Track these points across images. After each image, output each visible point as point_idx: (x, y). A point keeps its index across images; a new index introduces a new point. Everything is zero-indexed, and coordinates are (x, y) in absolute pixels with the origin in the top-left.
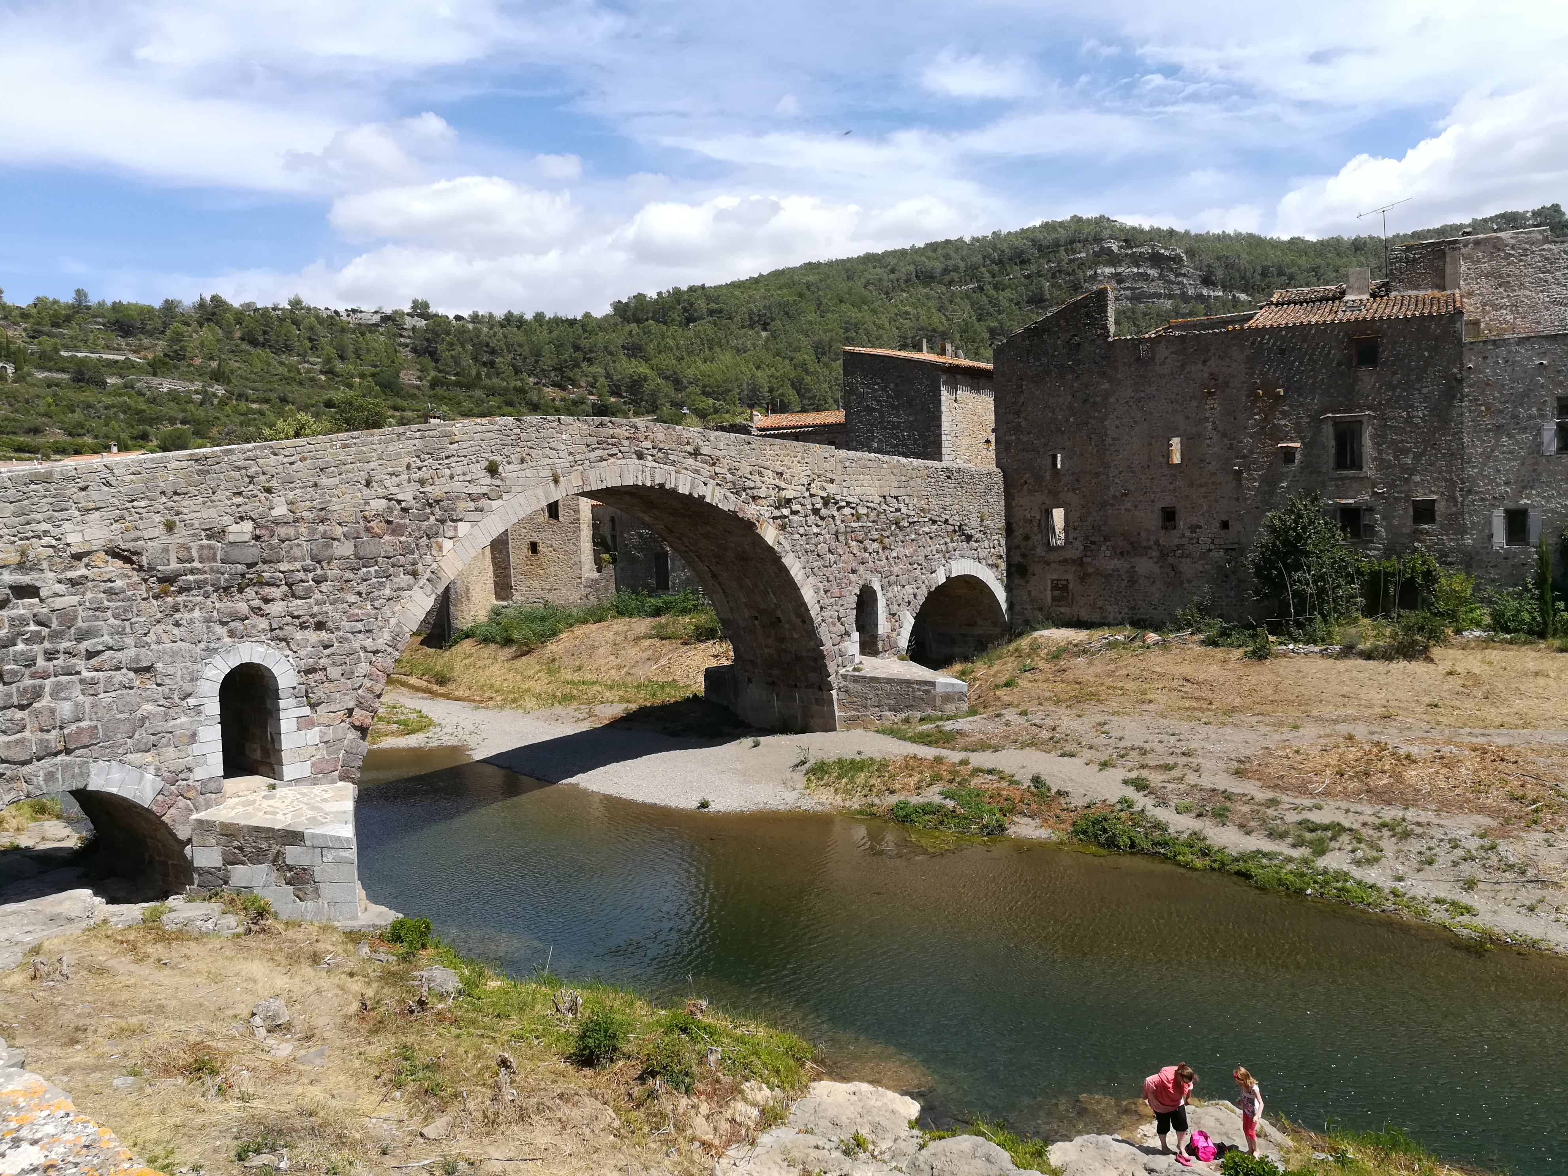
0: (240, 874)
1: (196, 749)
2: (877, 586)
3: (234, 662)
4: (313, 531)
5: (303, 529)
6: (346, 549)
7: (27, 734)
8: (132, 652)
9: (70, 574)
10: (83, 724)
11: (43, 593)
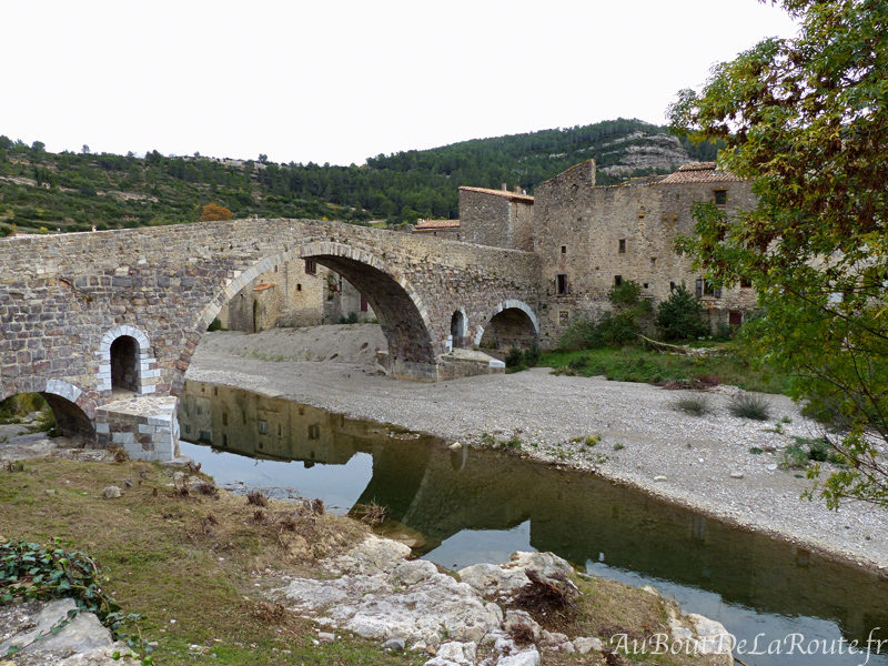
0: (118, 436)
1: (98, 376)
2: (463, 312)
3: (118, 335)
4: (159, 273)
5: (154, 271)
6: (176, 282)
7: (17, 364)
8: (68, 327)
9: (37, 289)
10: (44, 361)
11: (25, 297)
